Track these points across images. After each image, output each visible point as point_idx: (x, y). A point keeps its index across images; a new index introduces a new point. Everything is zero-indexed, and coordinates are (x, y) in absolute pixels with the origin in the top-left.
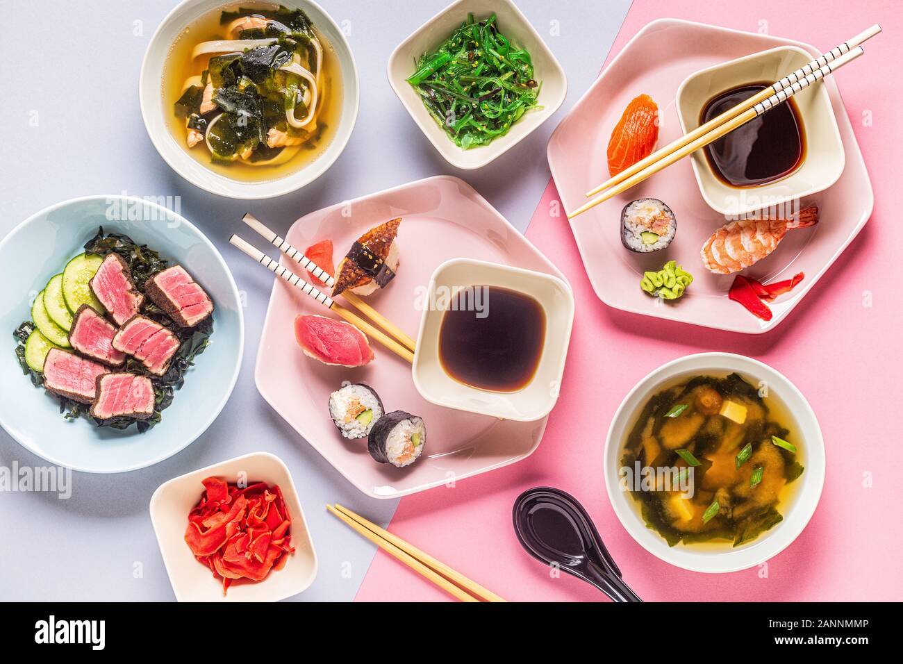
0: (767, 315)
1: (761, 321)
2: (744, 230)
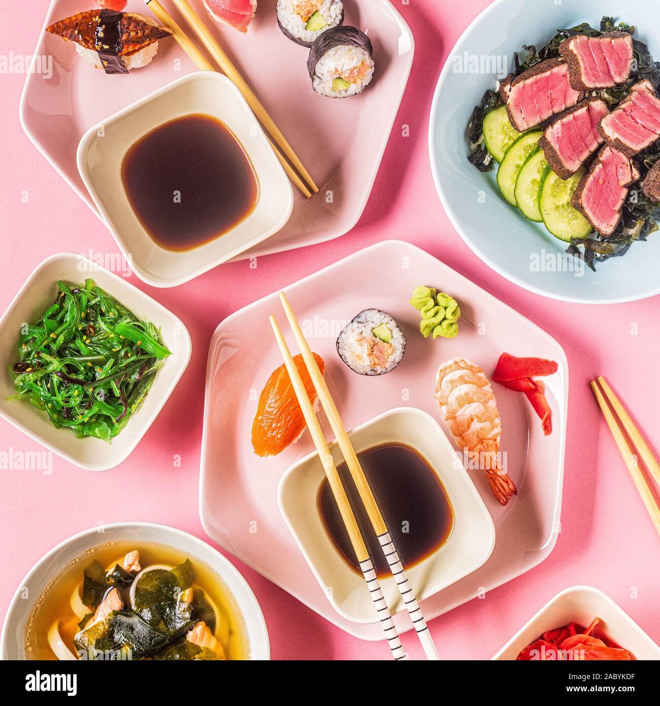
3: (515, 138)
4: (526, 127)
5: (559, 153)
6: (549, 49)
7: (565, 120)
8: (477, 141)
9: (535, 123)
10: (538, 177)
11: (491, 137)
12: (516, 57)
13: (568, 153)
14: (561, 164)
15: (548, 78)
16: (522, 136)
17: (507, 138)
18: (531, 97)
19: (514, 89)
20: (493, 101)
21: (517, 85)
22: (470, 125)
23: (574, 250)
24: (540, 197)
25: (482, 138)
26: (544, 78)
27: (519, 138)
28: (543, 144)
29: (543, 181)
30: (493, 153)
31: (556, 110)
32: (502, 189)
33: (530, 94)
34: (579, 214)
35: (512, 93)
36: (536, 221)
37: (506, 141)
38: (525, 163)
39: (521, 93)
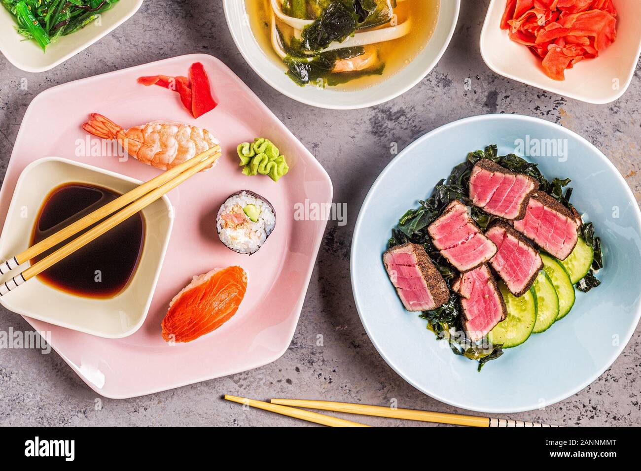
0: (197, 68)
1: (207, 68)
2: (166, 162)
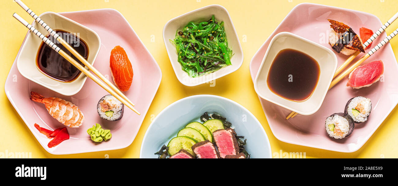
3: (211, 132)
4: (214, 135)
5: (202, 146)
6: (243, 150)
7: (214, 151)
8: (212, 117)
9: (215, 139)
10: (195, 138)
11: (213, 122)
12: (242, 137)
13: (202, 150)
14: (197, 146)
15: (232, 147)
16: (211, 134)
17: (212, 128)
18: (226, 139)
19: (230, 133)
20: (227, 125)
21: (231, 134)
22: (219, 115)
23: (164, 148)
24: (187, 137)
25: (213, 118)
26: (232, 145)
27: (211, 133)
28: (207, 141)
29: (193, 139)
30: (207, 122)
31: (219, 149)
32: (192, 123)
33: (227, 139)
34: (178, 151)
35: (229, 132)
36: (178, 135)
37: (211, 128)
38: (200, 133)
39: (228, 135)
